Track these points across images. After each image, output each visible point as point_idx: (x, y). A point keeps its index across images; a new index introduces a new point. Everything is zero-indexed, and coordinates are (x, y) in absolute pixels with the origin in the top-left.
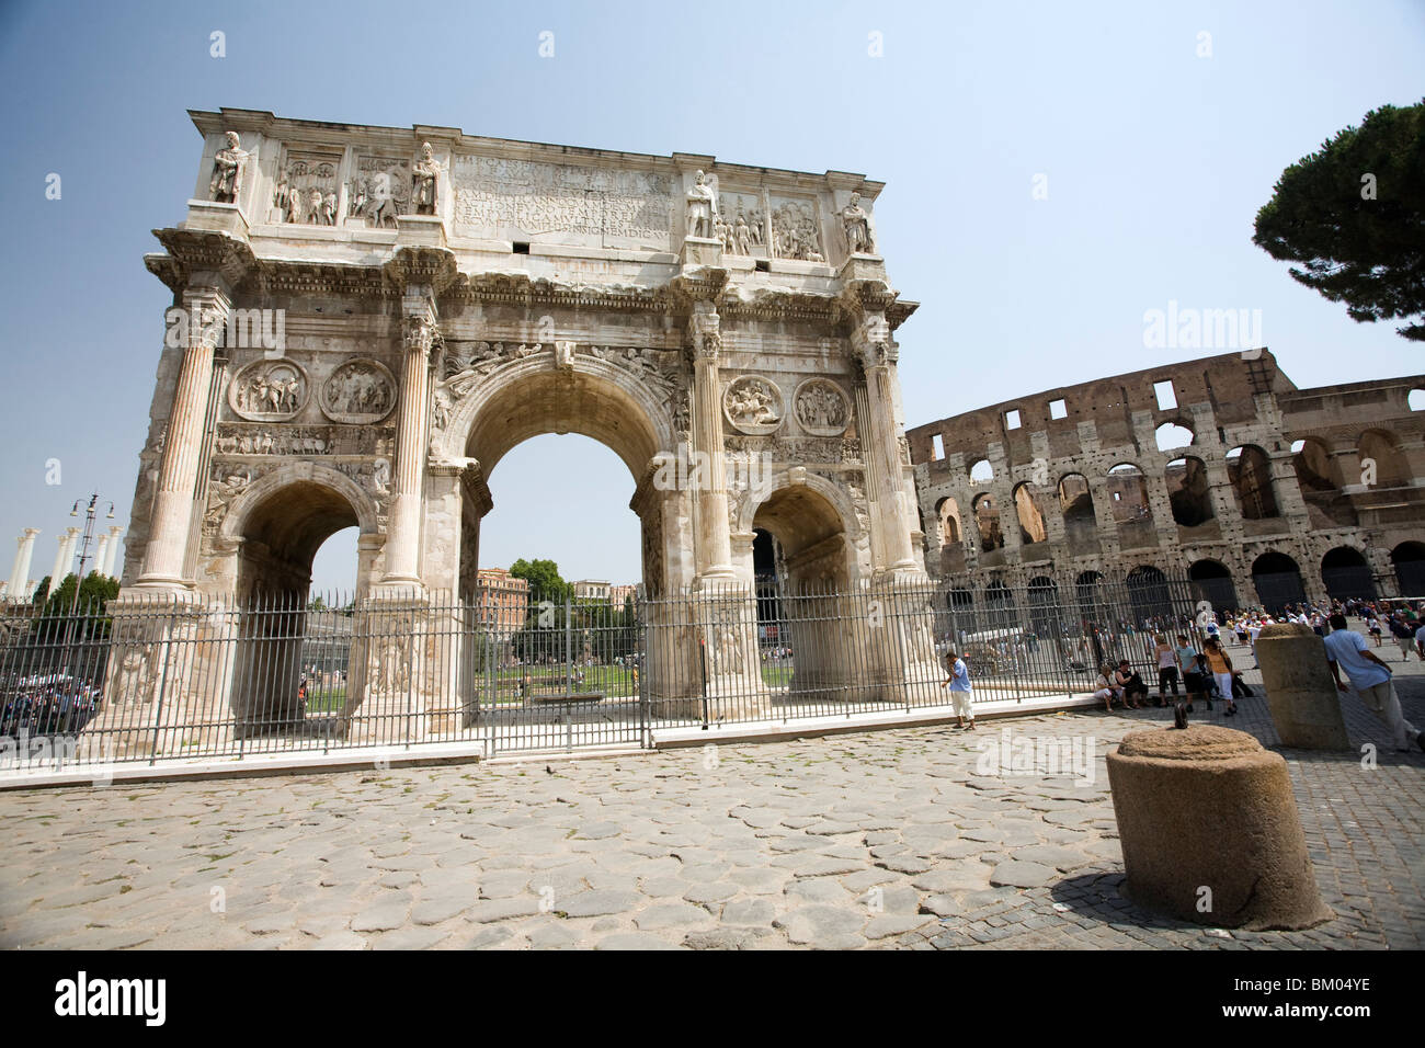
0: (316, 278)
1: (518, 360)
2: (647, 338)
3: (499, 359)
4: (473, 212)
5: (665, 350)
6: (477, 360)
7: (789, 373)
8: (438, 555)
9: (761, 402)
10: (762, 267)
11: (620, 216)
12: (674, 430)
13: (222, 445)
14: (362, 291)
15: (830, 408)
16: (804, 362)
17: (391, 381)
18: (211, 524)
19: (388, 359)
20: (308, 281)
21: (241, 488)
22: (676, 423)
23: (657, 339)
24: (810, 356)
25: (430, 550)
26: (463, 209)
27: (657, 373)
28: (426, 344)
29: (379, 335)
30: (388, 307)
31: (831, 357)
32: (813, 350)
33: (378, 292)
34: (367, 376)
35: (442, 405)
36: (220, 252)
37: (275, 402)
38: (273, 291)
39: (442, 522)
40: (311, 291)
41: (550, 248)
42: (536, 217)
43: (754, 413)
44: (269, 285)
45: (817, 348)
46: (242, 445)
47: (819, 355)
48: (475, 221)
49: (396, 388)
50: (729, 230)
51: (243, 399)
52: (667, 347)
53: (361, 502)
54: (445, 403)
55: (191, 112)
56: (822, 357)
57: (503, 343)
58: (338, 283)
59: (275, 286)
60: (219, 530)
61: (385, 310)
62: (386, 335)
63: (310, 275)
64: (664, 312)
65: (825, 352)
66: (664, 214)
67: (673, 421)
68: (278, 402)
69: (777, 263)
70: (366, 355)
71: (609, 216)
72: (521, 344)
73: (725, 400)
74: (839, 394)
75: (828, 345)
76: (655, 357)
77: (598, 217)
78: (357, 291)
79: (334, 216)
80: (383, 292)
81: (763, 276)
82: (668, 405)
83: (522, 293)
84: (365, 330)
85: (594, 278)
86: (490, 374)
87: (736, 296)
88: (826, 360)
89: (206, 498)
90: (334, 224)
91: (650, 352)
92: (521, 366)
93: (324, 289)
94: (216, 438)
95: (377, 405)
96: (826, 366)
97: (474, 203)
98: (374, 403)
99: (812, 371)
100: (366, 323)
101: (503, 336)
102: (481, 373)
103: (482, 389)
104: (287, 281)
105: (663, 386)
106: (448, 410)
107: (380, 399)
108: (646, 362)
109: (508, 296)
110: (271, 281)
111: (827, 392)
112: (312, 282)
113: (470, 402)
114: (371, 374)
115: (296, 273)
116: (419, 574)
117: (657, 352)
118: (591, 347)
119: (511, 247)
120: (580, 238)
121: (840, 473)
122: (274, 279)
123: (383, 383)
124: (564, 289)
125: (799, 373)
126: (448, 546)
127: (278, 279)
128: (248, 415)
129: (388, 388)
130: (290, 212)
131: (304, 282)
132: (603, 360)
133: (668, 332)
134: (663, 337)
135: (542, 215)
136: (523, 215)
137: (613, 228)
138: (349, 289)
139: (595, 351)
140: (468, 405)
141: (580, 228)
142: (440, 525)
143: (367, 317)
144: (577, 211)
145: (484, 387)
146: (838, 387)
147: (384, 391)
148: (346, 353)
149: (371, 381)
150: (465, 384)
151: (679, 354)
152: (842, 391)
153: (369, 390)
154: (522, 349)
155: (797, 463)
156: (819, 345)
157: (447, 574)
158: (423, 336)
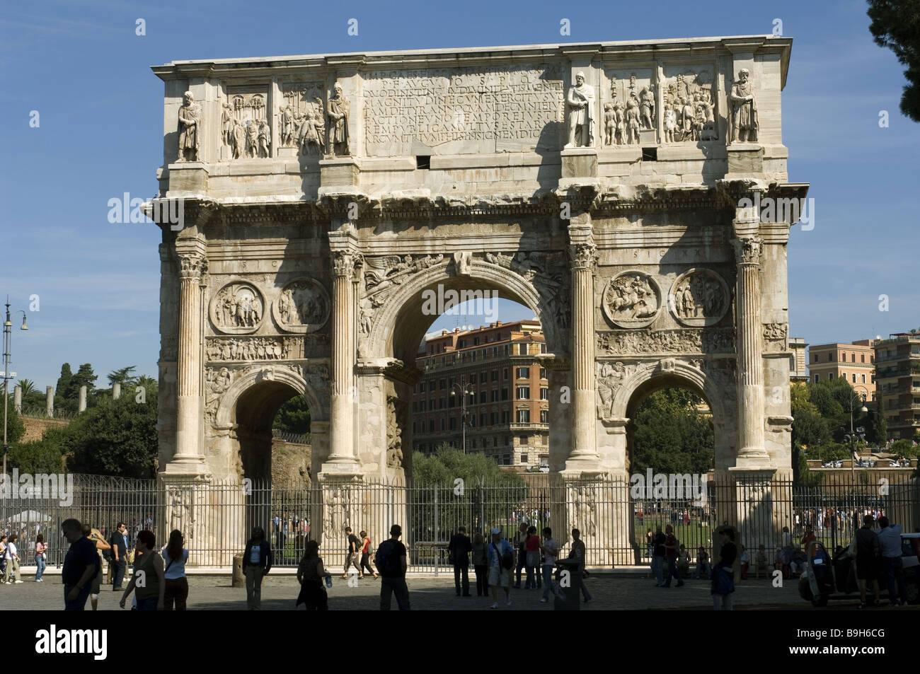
0: (262, 212)
1: (425, 270)
2: (534, 242)
3: (409, 269)
4: (381, 130)
5: (552, 251)
6: (391, 272)
7: (669, 265)
8: (368, 438)
9: (640, 294)
10: (650, 155)
11: (511, 117)
12: (557, 327)
13: (210, 353)
14: (297, 219)
15: (707, 299)
16: (685, 253)
17: (325, 295)
18: (210, 413)
19: (322, 276)
20: (256, 215)
21: (226, 387)
22: (559, 321)
23: (543, 242)
24: (692, 246)
25: (362, 432)
26: (372, 129)
27: (544, 274)
28: (349, 271)
29: (314, 255)
30: (318, 229)
31: (713, 245)
32: (694, 240)
33: (309, 218)
34: (307, 291)
35: (365, 314)
36: (196, 210)
37: (243, 318)
38: (231, 225)
39: (371, 410)
40: (259, 222)
41: (447, 160)
42: (436, 128)
43: (632, 306)
44: (228, 220)
45: (698, 237)
46: (224, 353)
47: (701, 245)
48: (383, 139)
49: (329, 301)
50: (618, 116)
51: (221, 316)
52: (553, 249)
53: (310, 396)
54: (369, 312)
55: (154, 69)
56: (705, 246)
57: (412, 255)
58: (278, 215)
59: (232, 221)
60: (215, 418)
61: (316, 236)
62: (318, 256)
63: (257, 210)
64: (551, 214)
65: (707, 240)
66: (554, 109)
67: (556, 319)
68: (245, 318)
69: (666, 148)
70: (305, 273)
71: (501, 119)
72: (426, 255)
73: (605, 296)
74: (719, 283)
75: (711, 234)
76: (542, 259)
77: (491, 120)
78: (293, 219)
79: (270, 146)
80: (313, 219)
81: (650, 165)
82: (553, 304)
83: (425, 210)
84: (303, 252)
85: (486, 187)
86: (403, 284)
87: (616, 195)
88: (707, 249)
89: (204, 395)
90: (270, 156)
91: (537, 254)
92: (427, 275)
93: (269, 220)
94: (205, 348)
95: (316, 316)
96: (708, 256)
97: (382, 120)
98: (314, 315)
99: (692, 261)
100: (302, 247)
101: (412, 249)
102: (394, 283)
103: (396, 298)
104: (241, 216)
105: (549, 286)
106: (370, 317)
107: (317, 312)
108: (533, 264)
109: (413, 213)
110: (230, 217)
111: (708, 281)
112: (260, 215)
113: (387, 310)
114: (310, 289)
115: (248, 211)
116: (355, 454)
117: (544, 254)
118: (485, 253)
119: (414, 162)
120: (475, 146)
121: (712, 361)
122: (232, 216)
123: (320, 297)
124: (459, 204)
125: (679, 265)
126: (376, 430)
127: (235, 216)
128: (225, 329)
129: (324, 300)
130: (235, 147)
131: (254, 216)
132: (496, 266)
133: (554, 234)
134: (549, 240)
135: (441, 126)
136: (424, 127)
137: (505, 130)
138: (287, 218)
139: (489, 256)
140: (386, 313)
141: (476, 134)
142: (369, 413)
143: (303, 241)
144: (472, 116)
145: (398, 295)
146: (718, 276)
147: (320, 304)
148: (290, 273)
149: (310, 295)
150: (383, 294)
151: (563, 254)
152: (722, 280)
153: (310, 304)
154: (427, 260)
155: (669, 354)
156: (701, 234)
157: (376, 452)
158: (346, 265)
